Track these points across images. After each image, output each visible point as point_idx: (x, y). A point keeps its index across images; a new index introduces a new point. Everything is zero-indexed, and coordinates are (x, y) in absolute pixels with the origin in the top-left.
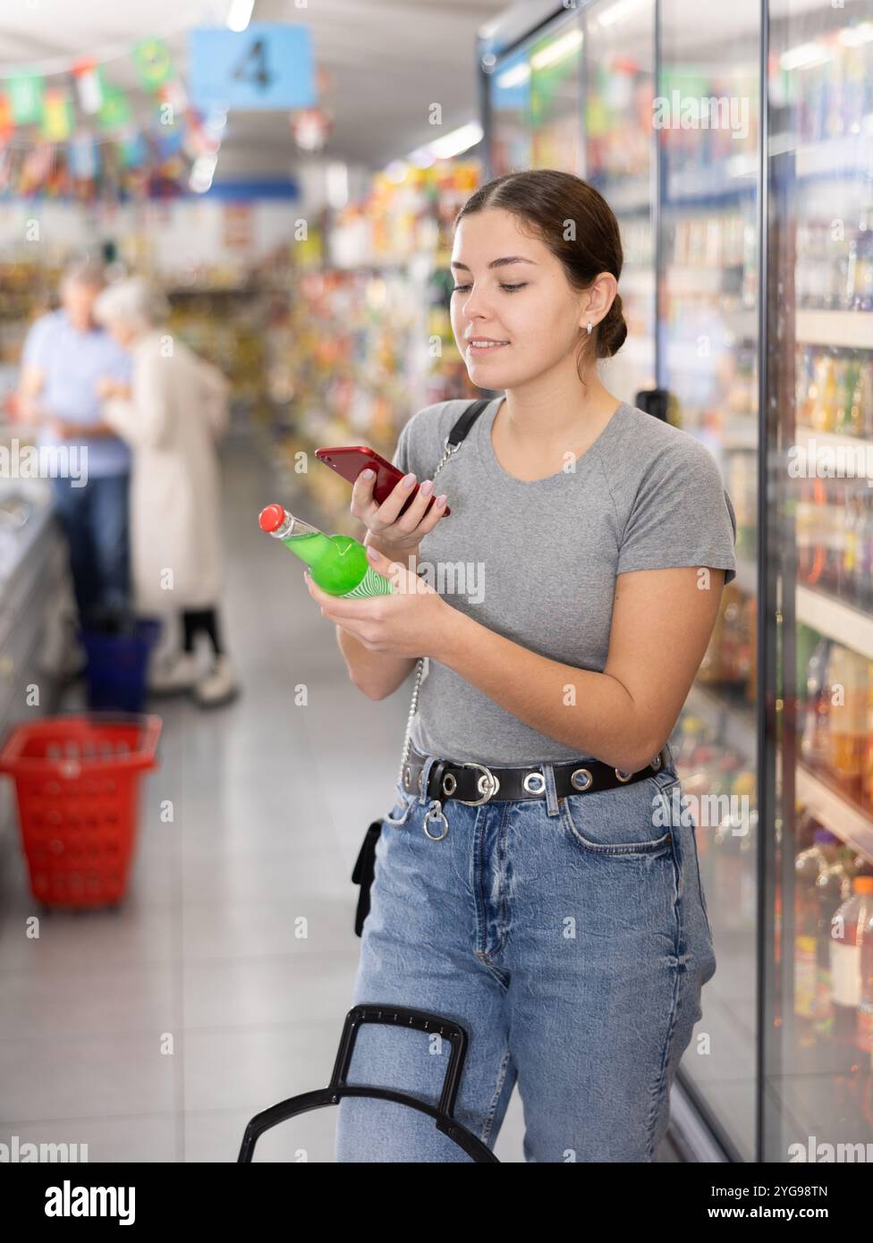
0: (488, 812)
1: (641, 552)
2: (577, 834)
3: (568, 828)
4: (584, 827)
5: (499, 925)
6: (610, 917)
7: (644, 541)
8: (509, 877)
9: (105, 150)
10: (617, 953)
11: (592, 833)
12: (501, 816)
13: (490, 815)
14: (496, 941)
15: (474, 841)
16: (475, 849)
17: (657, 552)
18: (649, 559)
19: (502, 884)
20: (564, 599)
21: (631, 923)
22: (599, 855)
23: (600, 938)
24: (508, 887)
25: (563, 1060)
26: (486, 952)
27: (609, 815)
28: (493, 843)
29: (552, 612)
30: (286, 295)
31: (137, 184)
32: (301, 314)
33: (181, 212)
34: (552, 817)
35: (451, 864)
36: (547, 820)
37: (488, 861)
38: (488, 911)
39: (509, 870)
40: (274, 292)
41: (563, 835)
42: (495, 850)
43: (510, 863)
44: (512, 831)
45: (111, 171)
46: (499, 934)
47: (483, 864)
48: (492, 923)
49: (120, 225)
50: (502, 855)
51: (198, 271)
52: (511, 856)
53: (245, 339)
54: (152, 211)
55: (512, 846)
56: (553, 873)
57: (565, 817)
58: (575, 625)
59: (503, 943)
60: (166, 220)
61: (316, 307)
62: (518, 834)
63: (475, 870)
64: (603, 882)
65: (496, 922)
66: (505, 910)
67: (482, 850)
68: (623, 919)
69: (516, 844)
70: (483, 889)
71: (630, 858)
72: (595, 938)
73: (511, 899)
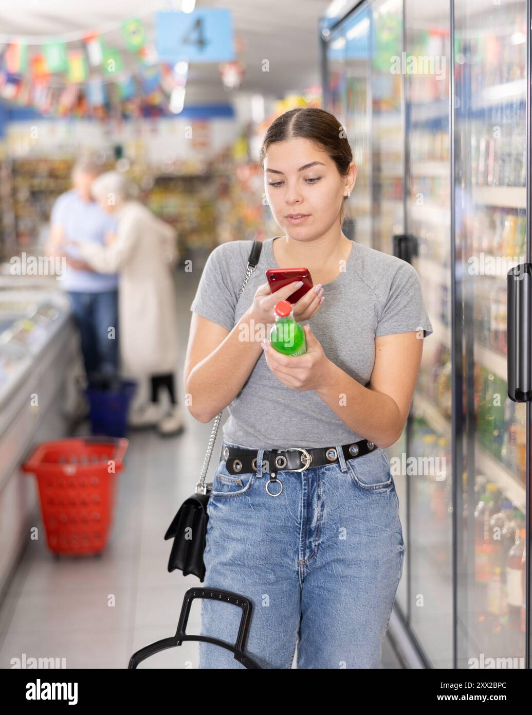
0: (308, 474)
1: (395, 324)
2: (358, 481)
3: (353, 477)
4: (360, 477)
5: (313, 541)
6: (376, 525)
7: (396, 317)
8: (322, 510)
9: (109, 88)
10: (381, 545)
11: (364, 479)
12: (316, 476)
13: (310, 476)
14: (311, 551)
15: (303, 492)
16: (304, 496)
17: (403, 323)
18: (399, 327)
19: (319, 515)
20: (358, 352)
21: (386, 527)
22: (367, 491)
23: (373, 538)
24: (322, 516)
25: (353, 612)
26: (306, 558)
27: (369, 469)
28: (314, 491)
29: (352, 359)
30: (228, 178)
31: (132, 108)
32: (237, 191)
33: (163, 125)
34: (344, 472)
35: (286, 508)
36: (342, 474)
37: (311, 502)
38: (308, 533)
39: (323, 506)
40: (221, 176)
41: (350, 482)
42: (315, 495)
43: (323, 502)
44: (324, 483)
45: (116, 100)
46: (313, 547)
47: (308, 505)
48: (310, 540)
49: (126, 135)
50: (319, 497)
51: (174, 163)
52: (324, 497)
53: (205, 207)
54: (145, 126)
55: (324, 491)
56: (346, 504)
57: (350, 471)
58: (363, 366)
59: (316, 551)
60: (155, 131)
61: (245, 186)
62: (327, 484)
63: (304, 509)
64: (372, 506)
65: (312, 540)
66: (319, 530)
67: (308, 497)
68: (382, 526)
69: (327, 490)
70: (308, 519)
71: (381, 492)
72: (370, 538)
73: (323, 523)
